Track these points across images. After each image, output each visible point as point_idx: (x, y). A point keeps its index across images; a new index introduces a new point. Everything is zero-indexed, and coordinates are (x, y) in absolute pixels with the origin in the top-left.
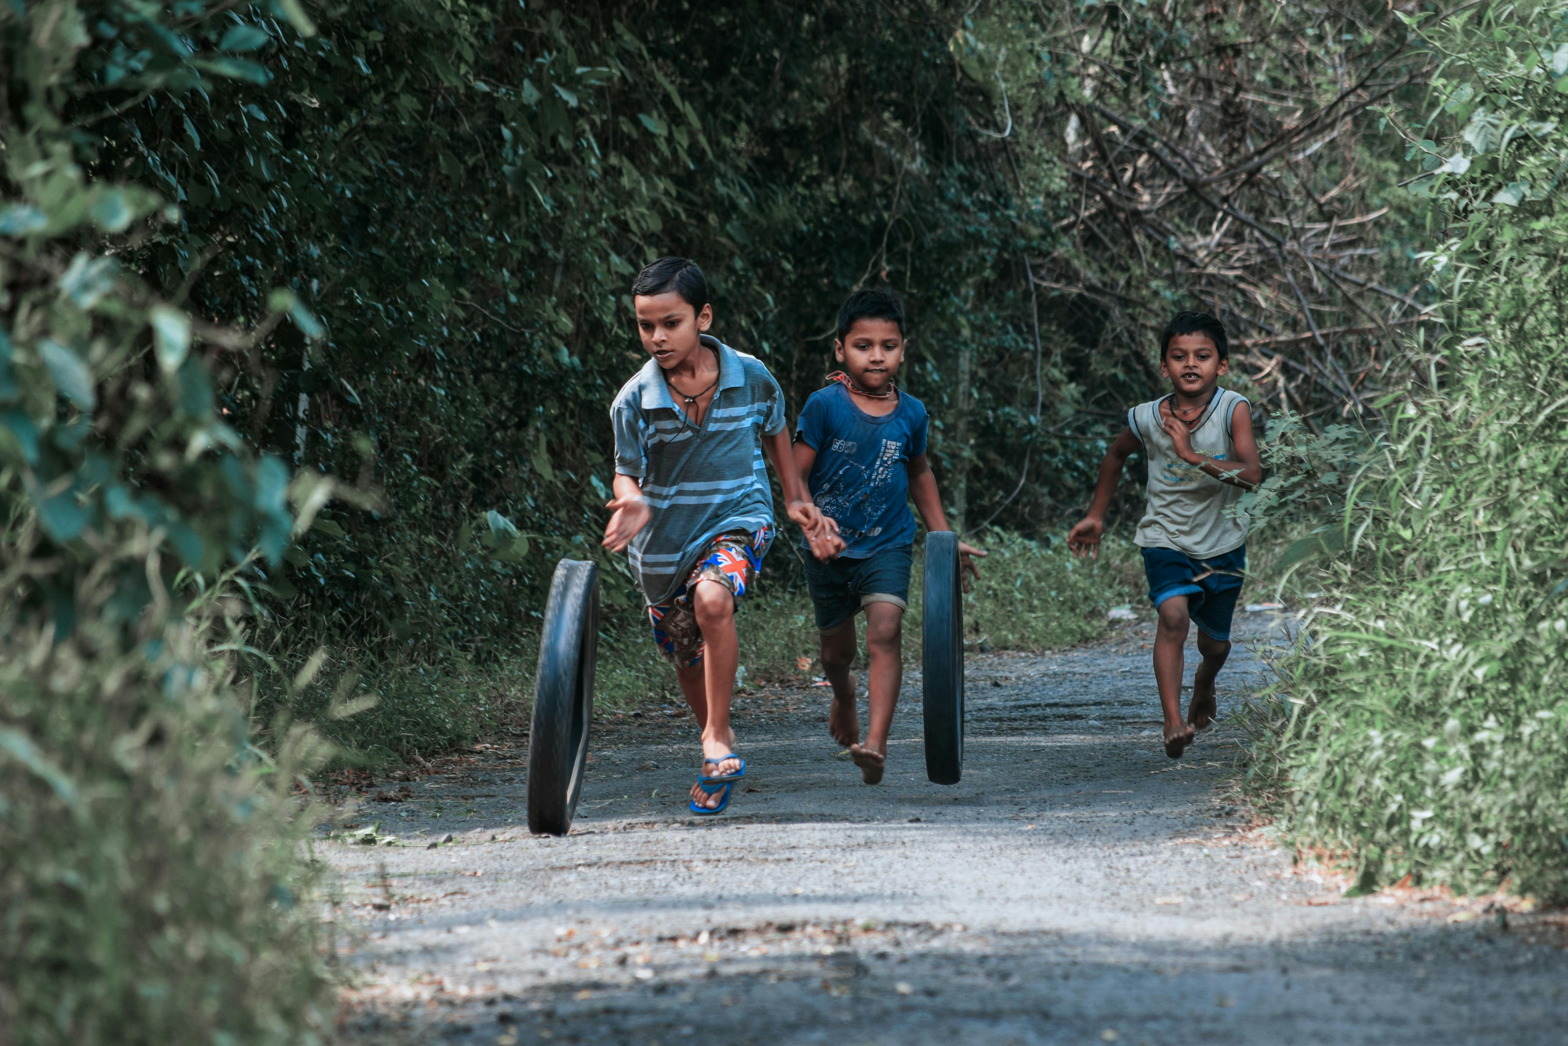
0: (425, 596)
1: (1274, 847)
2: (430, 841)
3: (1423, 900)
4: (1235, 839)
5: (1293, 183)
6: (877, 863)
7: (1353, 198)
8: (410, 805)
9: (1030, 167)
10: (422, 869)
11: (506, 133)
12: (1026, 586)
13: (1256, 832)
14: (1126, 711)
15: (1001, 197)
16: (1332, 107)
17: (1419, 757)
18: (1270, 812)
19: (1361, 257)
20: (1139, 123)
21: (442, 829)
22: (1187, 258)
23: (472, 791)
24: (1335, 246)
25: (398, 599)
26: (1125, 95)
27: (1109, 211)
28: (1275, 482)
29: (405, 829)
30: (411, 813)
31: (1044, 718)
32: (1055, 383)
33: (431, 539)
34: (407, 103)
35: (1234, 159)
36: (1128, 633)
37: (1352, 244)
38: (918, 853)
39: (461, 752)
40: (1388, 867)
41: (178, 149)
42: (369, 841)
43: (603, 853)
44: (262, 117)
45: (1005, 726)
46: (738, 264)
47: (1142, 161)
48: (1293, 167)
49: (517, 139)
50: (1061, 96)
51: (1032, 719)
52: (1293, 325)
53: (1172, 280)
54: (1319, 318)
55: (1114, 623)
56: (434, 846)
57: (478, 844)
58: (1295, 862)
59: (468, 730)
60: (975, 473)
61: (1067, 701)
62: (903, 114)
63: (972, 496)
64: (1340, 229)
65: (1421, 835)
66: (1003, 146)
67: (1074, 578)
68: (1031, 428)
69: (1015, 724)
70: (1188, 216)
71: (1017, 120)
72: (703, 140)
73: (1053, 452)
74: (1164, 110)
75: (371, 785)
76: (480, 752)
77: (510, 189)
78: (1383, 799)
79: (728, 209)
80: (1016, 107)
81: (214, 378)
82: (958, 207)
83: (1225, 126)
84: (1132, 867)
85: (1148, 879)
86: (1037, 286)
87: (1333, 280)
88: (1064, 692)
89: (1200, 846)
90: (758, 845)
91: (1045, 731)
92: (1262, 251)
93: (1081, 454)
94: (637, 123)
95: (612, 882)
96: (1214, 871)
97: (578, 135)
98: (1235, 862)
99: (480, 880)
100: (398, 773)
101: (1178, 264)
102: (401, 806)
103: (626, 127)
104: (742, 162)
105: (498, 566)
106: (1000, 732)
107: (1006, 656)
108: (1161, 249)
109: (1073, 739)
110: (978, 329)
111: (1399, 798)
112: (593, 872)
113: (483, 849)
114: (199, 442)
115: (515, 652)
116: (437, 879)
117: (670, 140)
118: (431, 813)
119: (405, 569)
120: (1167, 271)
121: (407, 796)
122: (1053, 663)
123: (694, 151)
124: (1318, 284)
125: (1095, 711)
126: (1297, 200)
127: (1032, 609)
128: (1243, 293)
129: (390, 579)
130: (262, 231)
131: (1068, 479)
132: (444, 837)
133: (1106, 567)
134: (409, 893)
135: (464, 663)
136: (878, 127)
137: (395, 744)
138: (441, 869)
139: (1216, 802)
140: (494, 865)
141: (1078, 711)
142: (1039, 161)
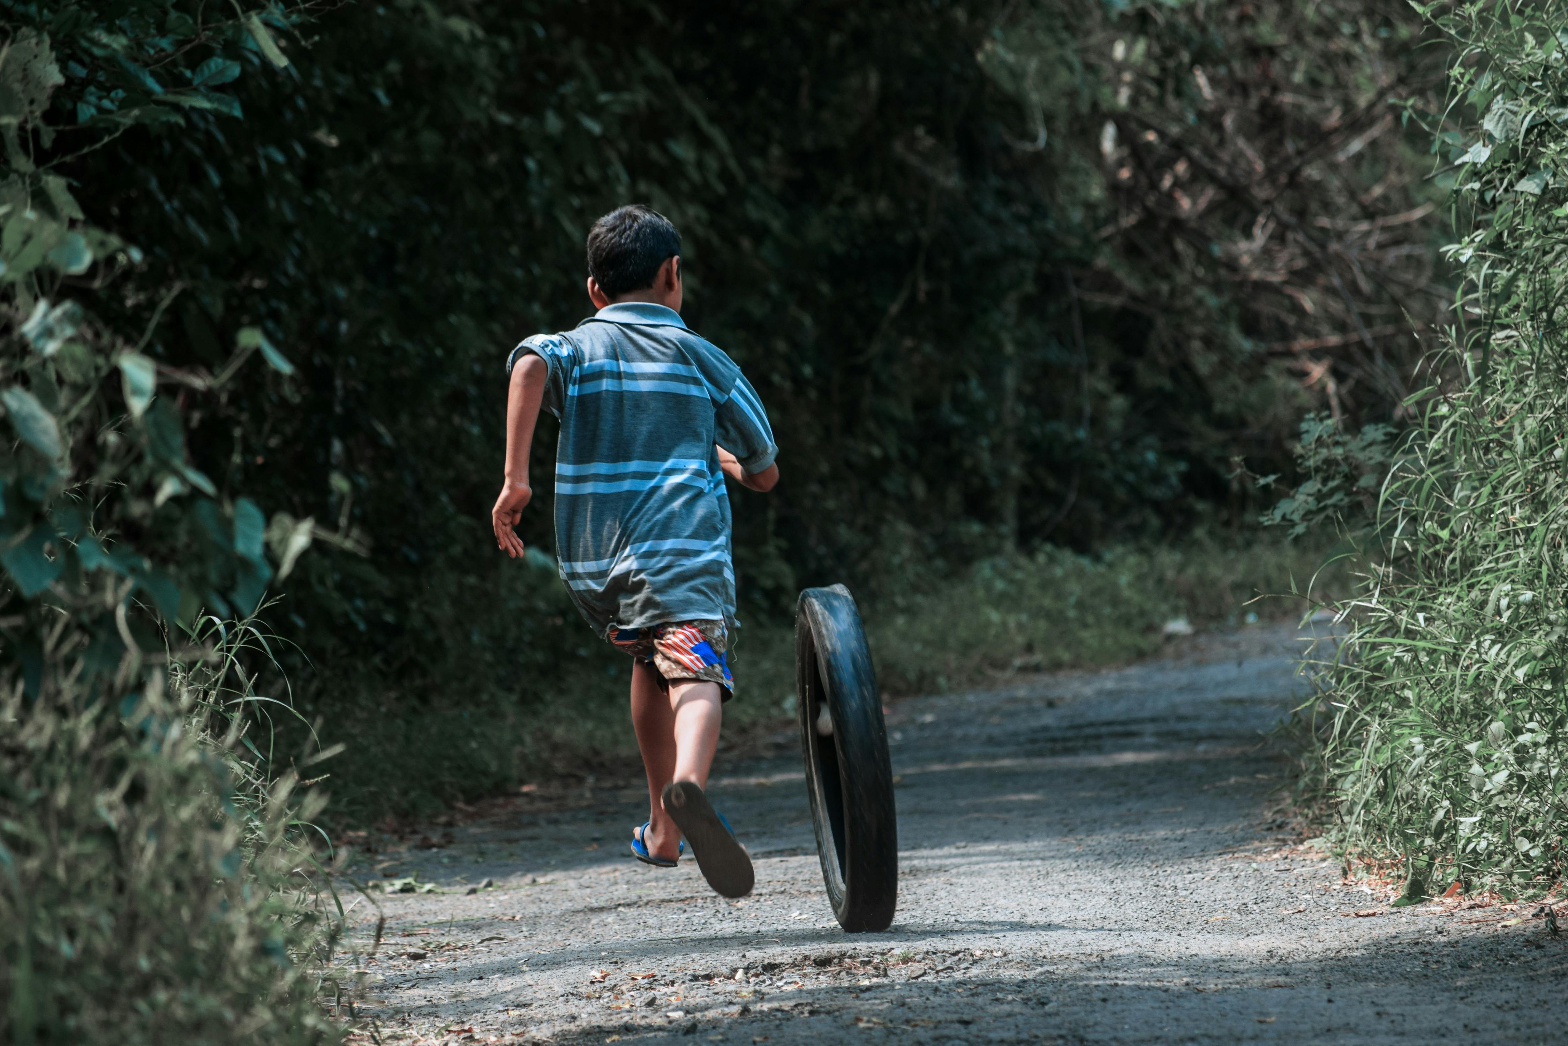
0: (467, 637)
1: (1324, 860)
2: (470, 887)
3: (1471, 908)
4: (1285, 851)
5: (1335, 183)
6: (920, 891)
7: (1396, 197)
8: (453, 851)
9: (1066, 178)
10: (460, 916)
11: (531, 164)
12: (1080, 605)
13: (1307, 844)
14: (1182, 726)
15: (1038, 210)
16: (1371, 106)
17: (1465, 760)
18: (1319, 825)
19: (1409, 257)
20: (1175, 130)
21: (484, 874)
22: (1232, 265)
23: (515, 834)
24: (1381, 246)
25: (439, 642)
26: (1160, 102)
27: (1149, 220)
28: (1312, 486)
29: (445, 876)
30: (453, 858)
31: (1098, 737)
32: (1102, 397)
33: (472, 580)
34: (430, 138)
35: (1275, 161)
36: (1185, 647)
37: (1397, 242)
38: (963, 880)
39: (508, 795)
40: (1437, 875)
41: (196, 195)
42: (407, 889)
43: (643, 892)
44: (280, 158)
45: (1059, 746)
46: (774, 288)
47: (1181, 168)
48: (1334, 167)
49: (543, 169)
50: (1095, 105)
51: (1087, 738)
52: (1341, 327)
53: (1217, 287)
54: (1368, 320)
55: (1170, 638)
56: (473, 891)
57: (519, 887)
58: (1345, 873)
59: (515, 773)
60: (1024, 492)
61: (1123, 717)
62: (935, 130)
63: (1022, 515)
64: (1384, 229)
65: (1469, 840)
66: (1038, 158)
67: (1127, 593)
68: (1078, 443)
69: (1070, 744)
70: (1230, 221)
71: (1051, 131)
72: (732, 164)
73: (1102, 466)
74: (1201, 115)
75: (414, 832)
76: (527, 795)
77: (539, 221)
78: (1430, 805)
79: (759, 232)
80: (1049, 119)
81: (186, 420)
82: (995, 221)
83: (1263, 129)
84: (1180, 885)
85: (1195, 897)
86: (1080, 300)
87: (1381, 280)
88: (1118, 710)
89: (1249, 861)
90: (801, 877)
91: (1100, 750)
92: (1306, 253)
93: (1132, 468)
94: (665, 150)
95: (651, 921)
96: (1263, 886)
97: (604, 164)
98: (1283, 875)
99: (519, 924)
100: (443, 819)
101: (1223, 272)
102: (445, 852)
103: (654, 153)
104: (775, 185)
105: (541, 605)
106: (1054, 753)
107: (1061, 676)
108: (1204, 256)
109: (1128, 757)
110: (1025, 345)
111: (1446, 803)
112: (632, 912)
113: (523, 892)
114: (169, 488)
115: (561, 692)
116: (474, 926)
117: (700, 165)
118: (472, 858)
119: (445, 611)
120: (1210, 278)
121: (450, 842)
122: (1109, 681)
123: (725, 175)
124: (1365, 285)
125: (1150, 728)
126: (1341, 200)
127: (1085, 626)
128: (1290, 297)
129: (431, 623)
130: (286, 274)
131: (1121, 493)
132: (485, 882)
133: (1160, 581)
134: (445, 940)
135: (508, 704)
136: (911, 143)
137: (437, 791)
138: (479, 915)
139: (1269, 815)
140: (533, 909)
141: (1134, 728)
142: (1075, 171)
